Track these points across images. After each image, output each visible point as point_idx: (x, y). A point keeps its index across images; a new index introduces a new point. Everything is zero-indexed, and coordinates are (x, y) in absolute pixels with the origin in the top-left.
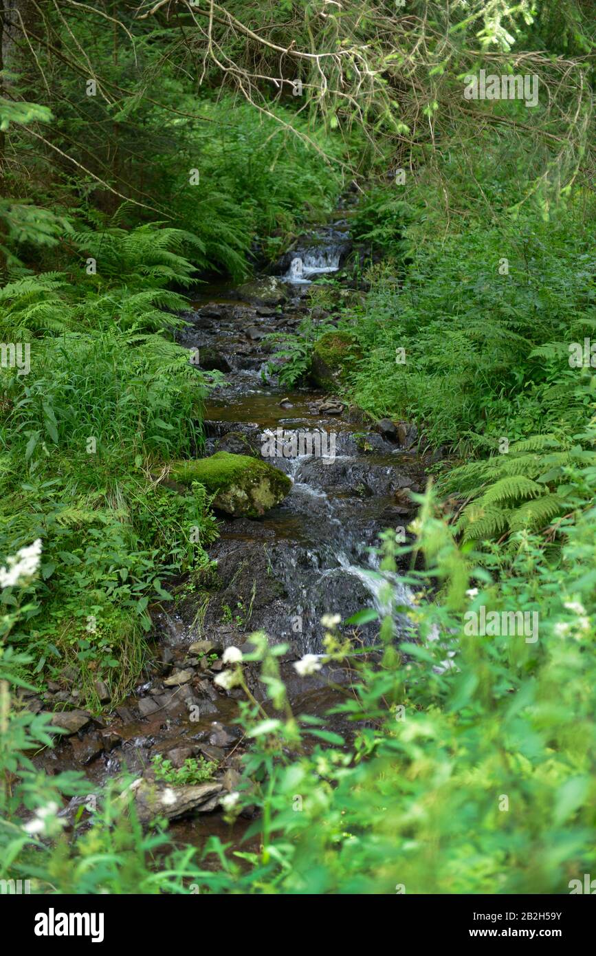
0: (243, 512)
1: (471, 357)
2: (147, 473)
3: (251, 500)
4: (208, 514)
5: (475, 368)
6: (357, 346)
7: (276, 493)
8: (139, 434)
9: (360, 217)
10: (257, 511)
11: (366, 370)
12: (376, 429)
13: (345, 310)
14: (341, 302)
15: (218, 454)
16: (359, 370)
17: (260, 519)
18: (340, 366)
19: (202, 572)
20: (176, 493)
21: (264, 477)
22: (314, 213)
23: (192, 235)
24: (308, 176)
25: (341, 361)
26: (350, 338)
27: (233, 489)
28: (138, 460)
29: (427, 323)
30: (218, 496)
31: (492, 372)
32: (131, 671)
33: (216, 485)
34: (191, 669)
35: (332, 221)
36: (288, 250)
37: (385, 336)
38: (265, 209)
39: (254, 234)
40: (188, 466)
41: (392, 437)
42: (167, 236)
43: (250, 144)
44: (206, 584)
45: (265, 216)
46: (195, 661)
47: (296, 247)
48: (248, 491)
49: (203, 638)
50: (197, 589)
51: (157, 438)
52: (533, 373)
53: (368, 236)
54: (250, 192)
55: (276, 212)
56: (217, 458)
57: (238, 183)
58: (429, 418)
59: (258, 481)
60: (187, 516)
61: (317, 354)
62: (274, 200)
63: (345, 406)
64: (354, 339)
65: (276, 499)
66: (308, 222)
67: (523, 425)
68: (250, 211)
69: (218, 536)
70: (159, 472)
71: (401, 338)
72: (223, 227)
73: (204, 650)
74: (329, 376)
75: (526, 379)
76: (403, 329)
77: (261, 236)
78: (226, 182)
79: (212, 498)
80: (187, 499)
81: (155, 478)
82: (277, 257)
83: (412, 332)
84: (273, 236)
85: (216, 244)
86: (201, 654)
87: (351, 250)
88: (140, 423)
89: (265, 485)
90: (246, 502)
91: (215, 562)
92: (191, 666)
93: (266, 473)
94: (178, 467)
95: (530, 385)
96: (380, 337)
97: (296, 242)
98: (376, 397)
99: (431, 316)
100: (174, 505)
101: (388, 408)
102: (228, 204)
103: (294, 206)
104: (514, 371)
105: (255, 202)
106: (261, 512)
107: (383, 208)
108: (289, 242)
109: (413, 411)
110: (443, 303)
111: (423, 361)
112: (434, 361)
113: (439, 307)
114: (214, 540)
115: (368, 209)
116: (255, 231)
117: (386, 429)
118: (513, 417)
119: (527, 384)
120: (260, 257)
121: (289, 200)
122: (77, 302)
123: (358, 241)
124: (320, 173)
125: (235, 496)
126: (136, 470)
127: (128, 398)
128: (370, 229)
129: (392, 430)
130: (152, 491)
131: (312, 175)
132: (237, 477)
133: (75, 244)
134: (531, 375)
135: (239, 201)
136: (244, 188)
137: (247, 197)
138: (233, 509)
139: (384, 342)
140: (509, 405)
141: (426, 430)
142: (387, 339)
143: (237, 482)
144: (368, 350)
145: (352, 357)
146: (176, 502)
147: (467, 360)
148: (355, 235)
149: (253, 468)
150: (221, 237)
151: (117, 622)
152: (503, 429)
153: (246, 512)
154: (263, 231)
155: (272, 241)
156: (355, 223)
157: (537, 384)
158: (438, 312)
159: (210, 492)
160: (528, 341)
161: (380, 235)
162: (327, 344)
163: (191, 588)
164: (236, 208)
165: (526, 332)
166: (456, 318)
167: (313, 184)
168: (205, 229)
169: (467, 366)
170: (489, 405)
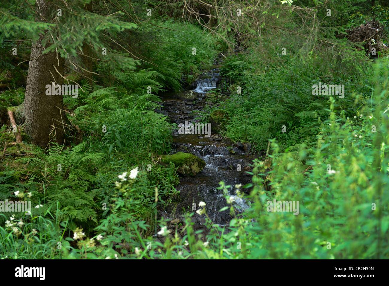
0: (188, 174)
1: (271, 118)
2: (153, 159)
3: (191, 170)
4: (175, 174)
5: (273, 122)
6: (227, 115)
7: (200, 167)
8: (150, 145)
9: (224, 67)
10: (193, 174)
11: (231, 124)
12: (236, 145)
13: (221, 102)
14: (218, 99)
15: (179, 153)
16: (228, 124)
17: (194, 177)
18: (220, 123)
19: (174, 195)
20: (164, 166)
21: (196, 161)
22: (205, 66)
23: (159, 74)
24: (202, 51)
25: (221, 121)
26: (224, 112)
27: (184, 166)
28: (150, 154)
29: (254, 106)
30: (179, 168)
31: (280, 123)
32: (150, 230)
33: (179, 164)
34: (172, 229)
35: (212, 69)
36: (196, 80)
37: (237, 111)
38: (186, 64)
39: (182, 74)
40: (168, 157)
41: (242, 148)
42: (151, 74)
43: (179, 38)
44: (176, 199)
45: (186, 67)
46: (174, 226)
47: (199, 79)
48: (190, 166)
49: (175, 219)
50: (172, 201)
51: (156, 146)
52: (295, 123)
53: (227, 74)
54: (180, 57)
55: (190, 65)
56: (178, 154)
57: (175, 54)
58: (256, 141)
59: (194, 163)
60: (168, 175)
61: (212, 118)
62: (190, 61)
63: (223, 137)
64: (226, 113)
65: (200, 170)
66: (203, 69)
67: (292, 142)
68: (180, 65)
69: (179, 182)
70: (157, 159)
71: (244, 112)
72: (171, 71)
73: (176, 223)
74: (216, 126)
75: (293, 126)
76: (245, 109)
77: (185, 74)
78: (171, 53)
79: (177, 169)
80: (168, 169)
81: (156, 161)
82: (192, 83)
83: (248, 110)
84: (190, 74)
85: (168, 77)
86: (176, 224)
87: (221, 80)
88: (150, 141)
89: (196, 164)
90: (189, 170)
91: (179, 192)
92: (172, 228)
93: (197, 160)
94: (164, 157)
95: (294, 128)
96: (236, 112)
97: (199, 77)
98: (235, 134)
99: (255, 104)
100: (163, 171)
101: (240, 138)
102: (172, 62)
103: (198, 63)
104: (288, 122)
105: (182, 61)
106: (195, 174)
107: (234, 63)
108: (196, 77)
109: (250, 139)
110: (260, 99)
111: (253, 120)
112: (257, 120)
113: (258, 101)
114: (178, 184)
115: (227, 64)
116: (183, 73)
117: (239, 146)
118: (288, 139)
119: (293, 127)
120: (185, 83)
121: (195, 61)
122: (120, 98)
123: (224, 77)
124: (207, 50)
125: (185, 168)
126: (148, 158)
127: (146, 131)
128: (228, 72)
129: (242, 146)
130: (155, 166)
131: (204, 51)
132: (186, 161)
133: (116, 77)
134: (294, 124)
135: (176, 61)
136: (178, 55)
137: (179, 59)
138: (184, 173)
139: (237, 114)
140: (287, 136)
141: (254, 146)
142: (239, 113)
143: (186, 163)
144: (231, 117)
145: (225, 119)
146: (164, 170)
147: (270, 119)
148: (222, 74)
149: (192, 158)
150: (171, 74)
151: (145, 211)
152: (284, 144)
153: (189, 174)
154: (186, 72)
155: (189, 76)
156: (222, 69)
157: (297, 128)
158: (258, 102)
159: (176, 166)
160: (294, 111)
161: (233, 74)
162: (215, 114)
163: (170, 201)
164: (175, 64)
165: (292, 108)
166: (265, 104)
167: (204, 54)
168: (164, 71)
169: (270, 121)
170: (279, 136)
